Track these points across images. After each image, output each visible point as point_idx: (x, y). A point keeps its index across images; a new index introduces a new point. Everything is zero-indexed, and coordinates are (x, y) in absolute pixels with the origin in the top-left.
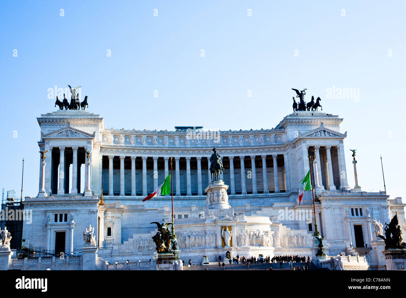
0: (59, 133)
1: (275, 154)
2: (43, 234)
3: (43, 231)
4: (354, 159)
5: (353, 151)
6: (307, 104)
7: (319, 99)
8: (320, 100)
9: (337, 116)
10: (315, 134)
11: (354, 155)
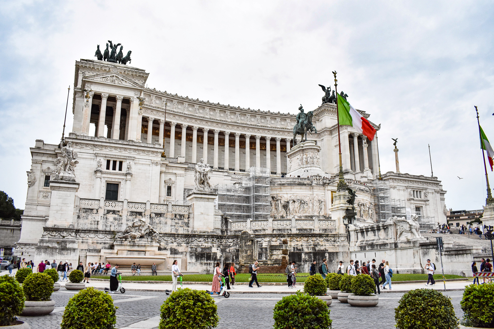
0: (103, 78)
2: (90, 183)
3: (91, 179)
4: (396, 147)
5: (394, 140)
8: (348, 96)
9: (365, 112)
11: (395, 144)
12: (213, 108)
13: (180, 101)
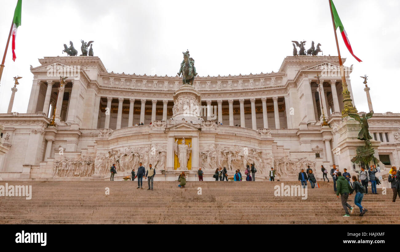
1: (275, 96)
4: (366, 86)
5: (364, 78)
6: (308, 51)
7: (319, 45)
8: (321, 45)
10: (317, 68)
11: (365, 82)
12: (172, 81)
13: (139, 79)
